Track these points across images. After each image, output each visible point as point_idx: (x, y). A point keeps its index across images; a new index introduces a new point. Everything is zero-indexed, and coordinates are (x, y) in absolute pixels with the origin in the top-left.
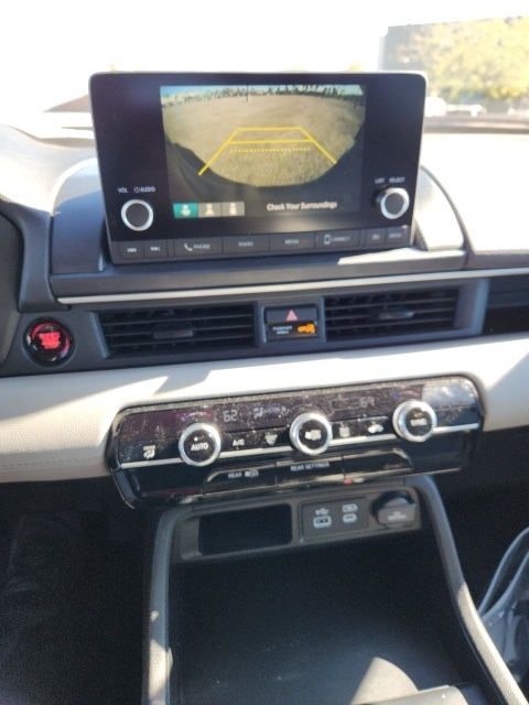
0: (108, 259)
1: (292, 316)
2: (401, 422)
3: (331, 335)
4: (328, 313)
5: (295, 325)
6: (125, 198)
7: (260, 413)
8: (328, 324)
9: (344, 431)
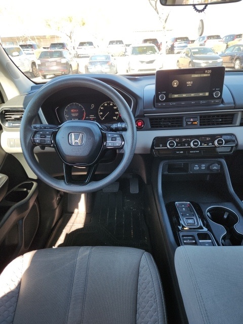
0: (154, 107)
1: (192, 120)
2: (216, 143)
3: (201, 125)
4: (200, 120)
5: (192, 122)
6: (160, 94)
7: (184, 140)
8: (200, 122)
9: (203, 144)
